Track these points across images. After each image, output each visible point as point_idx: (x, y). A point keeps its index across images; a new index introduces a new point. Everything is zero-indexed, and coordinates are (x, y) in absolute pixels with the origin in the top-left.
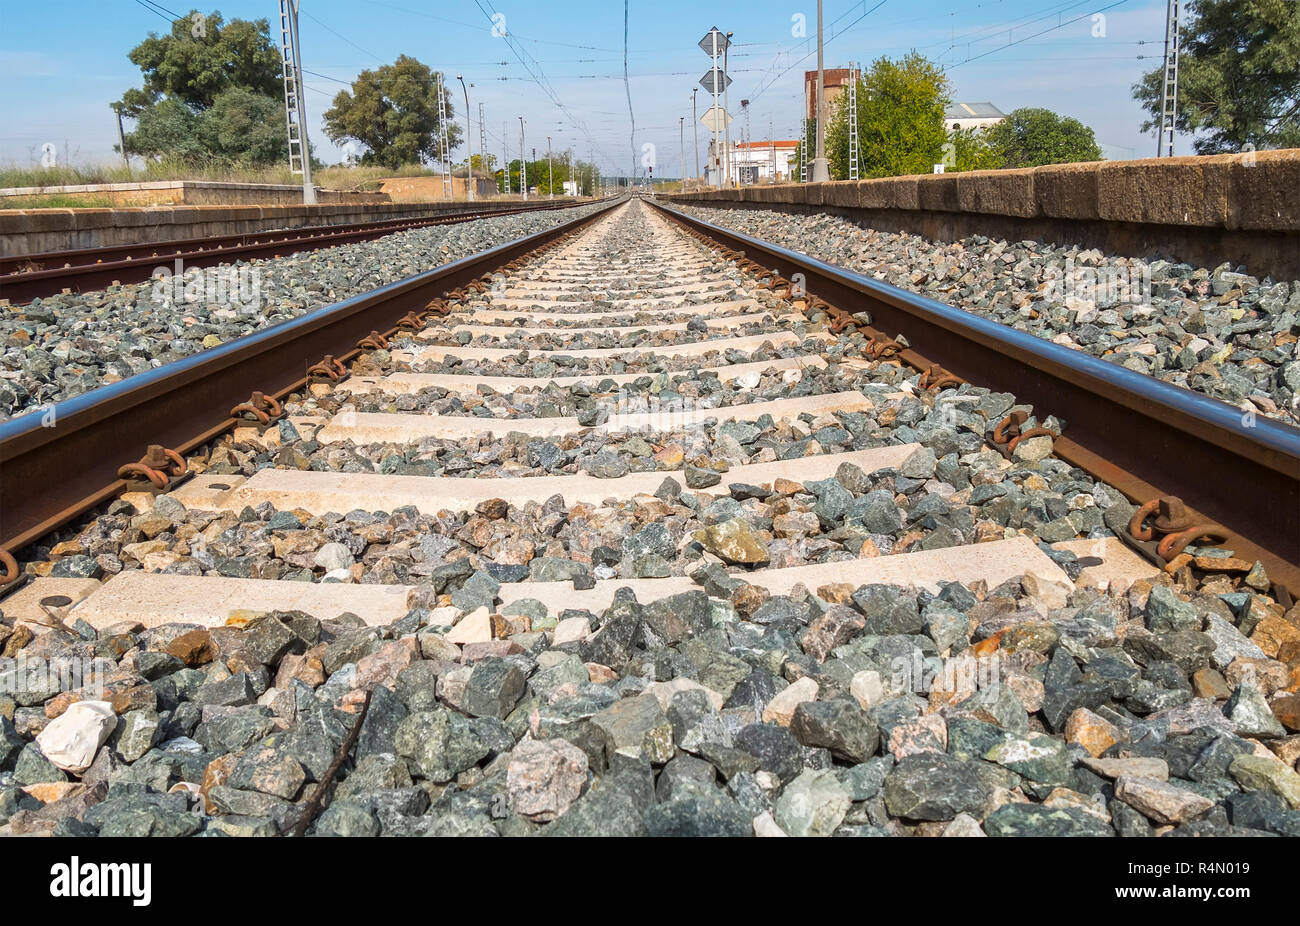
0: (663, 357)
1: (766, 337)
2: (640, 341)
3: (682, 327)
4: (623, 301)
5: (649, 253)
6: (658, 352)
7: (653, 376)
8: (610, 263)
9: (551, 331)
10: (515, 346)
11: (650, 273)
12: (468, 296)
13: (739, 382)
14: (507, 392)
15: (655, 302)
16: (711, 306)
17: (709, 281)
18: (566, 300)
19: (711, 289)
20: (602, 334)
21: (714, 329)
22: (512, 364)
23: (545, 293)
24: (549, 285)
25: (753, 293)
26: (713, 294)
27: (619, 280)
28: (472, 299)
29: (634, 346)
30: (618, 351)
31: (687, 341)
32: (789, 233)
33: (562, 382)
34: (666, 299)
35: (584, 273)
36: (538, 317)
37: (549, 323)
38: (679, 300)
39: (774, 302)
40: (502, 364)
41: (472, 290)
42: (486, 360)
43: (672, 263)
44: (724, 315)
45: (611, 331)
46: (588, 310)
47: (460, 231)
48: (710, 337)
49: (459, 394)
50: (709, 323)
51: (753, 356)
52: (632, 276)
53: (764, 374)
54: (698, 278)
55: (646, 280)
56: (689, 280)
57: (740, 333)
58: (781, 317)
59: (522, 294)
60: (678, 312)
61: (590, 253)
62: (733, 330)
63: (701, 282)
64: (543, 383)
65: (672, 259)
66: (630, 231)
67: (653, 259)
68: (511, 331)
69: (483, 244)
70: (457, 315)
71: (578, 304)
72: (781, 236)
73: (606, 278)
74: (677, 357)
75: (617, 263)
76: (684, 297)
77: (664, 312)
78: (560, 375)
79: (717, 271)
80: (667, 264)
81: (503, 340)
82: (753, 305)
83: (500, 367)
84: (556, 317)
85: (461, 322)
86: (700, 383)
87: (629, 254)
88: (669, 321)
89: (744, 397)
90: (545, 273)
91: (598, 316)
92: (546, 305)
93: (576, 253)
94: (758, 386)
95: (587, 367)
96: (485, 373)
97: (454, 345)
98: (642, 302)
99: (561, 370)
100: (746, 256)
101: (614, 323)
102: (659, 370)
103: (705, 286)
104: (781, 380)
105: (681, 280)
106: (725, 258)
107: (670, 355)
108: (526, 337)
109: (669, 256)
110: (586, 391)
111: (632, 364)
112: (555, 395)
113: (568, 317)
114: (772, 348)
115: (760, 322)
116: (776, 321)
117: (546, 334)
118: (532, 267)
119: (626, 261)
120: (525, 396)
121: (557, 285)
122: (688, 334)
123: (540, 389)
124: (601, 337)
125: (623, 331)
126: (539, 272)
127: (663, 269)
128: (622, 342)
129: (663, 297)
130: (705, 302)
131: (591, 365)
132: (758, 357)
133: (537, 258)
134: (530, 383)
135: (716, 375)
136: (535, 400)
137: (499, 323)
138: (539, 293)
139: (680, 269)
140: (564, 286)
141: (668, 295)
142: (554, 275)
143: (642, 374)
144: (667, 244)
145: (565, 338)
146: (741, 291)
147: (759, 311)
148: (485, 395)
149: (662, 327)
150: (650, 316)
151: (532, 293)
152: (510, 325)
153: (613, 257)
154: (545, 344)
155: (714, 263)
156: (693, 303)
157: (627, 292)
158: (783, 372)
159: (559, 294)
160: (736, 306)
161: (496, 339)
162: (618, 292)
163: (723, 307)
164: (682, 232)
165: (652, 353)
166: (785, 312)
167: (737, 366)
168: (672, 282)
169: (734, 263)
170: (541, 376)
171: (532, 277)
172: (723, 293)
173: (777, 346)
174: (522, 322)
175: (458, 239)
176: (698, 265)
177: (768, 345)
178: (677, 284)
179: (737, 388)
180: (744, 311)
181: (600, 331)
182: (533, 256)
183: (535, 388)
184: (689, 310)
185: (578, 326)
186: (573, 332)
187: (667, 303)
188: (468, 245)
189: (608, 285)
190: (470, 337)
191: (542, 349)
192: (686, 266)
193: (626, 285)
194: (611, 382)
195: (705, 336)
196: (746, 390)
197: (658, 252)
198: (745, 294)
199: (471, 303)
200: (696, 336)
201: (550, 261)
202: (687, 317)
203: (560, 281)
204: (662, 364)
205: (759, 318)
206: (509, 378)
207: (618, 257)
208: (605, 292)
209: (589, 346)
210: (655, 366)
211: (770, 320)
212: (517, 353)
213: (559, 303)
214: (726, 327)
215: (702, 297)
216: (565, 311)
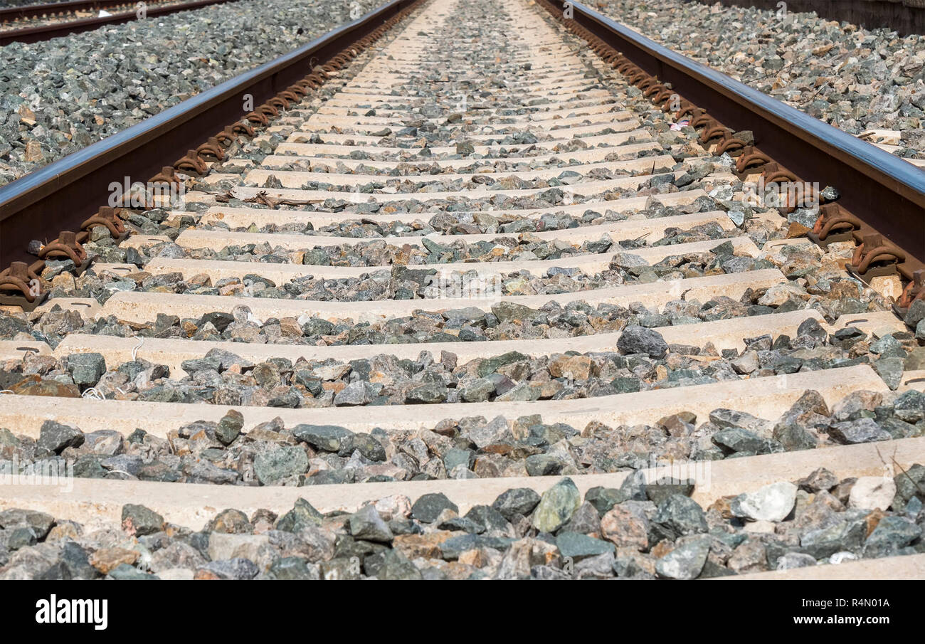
0: (563, 431)
1: (808, 380)
2: (506, 384)
3: (604, 343)
4: (461, 266)
5: (521, 124)
6: (551, 414)
7: (542, 485)
8: (426, 152)
9: (291, 352)
10: (209, 395)
11: (525, 185)
12: (89, 248)
13: (745, 508)
14: (196, 524)
15: (540, 269)
16: (675, 286)
17: (668, 212)
18: (326, 261)
19: (673, 235)
20: (414, 358)
21: (683, 351)
22: (203, 444)
23: (275, 240)
24: (282, 217)
25: (774, 249)
26: (678, 251)
27: (449, 206)
28: (99, 257)
29: (492, 396)
30: (455, 412)
31: (618, 387)
32: (859, 77)
33: (325, 498)
34: (565, 262)
35: (366, 180)
36: (262, 310)
37: (287, 330)
38: (595, 265)
39: (825, 282)
40: (179, 443)
41: (99, 231)
42: (140, 434)
43: (579, 155)
44: (705, 312)
45: (436, 351)
46: (379, 293)
47: (63, 63)
48: (673, 378)
49: (78, 528)
50: (670, 335)
51: (777, 433)
52: (482, 192)
53: (806, 487)
54: (640, 203)
55: (517, 204)
56: (619, 206)
57: (746, 363)
58: (844, 322)
59: (218, 241)
60: (595, 299)
61: (379, 124)
62: (728, 354)
63: (649, 213)
64: (280, 499)
65: (577, 144)
66: (473, 58)
67: (528, 140)
68: (196, 350)
69: (119, 98)
70: (66, 304)
71: (354, 272)
72: (840, 84)
73: (421, 197)
74: (596, 431)
75: (444, 151)
76: (607, 258)
77: (563, 300)
78: (319, 478)
79: (685, 184)
80: (564, 157)
81: (178, 375)
82: (776, 287)
83: (173, 451)
84: (302, 311)
85: (75, 323)
86: (650, 507)
87: (471, 127)
88: (575, 327)
89: (759, 551)
90: (273, 183)
91: (402, 309)
92: (281, 275)
93: (344, 122)
94: (790, 517)
95: (381, 457)
96: (139, 472)
97: (63, 391)
98: (508, 268)
99: (321, 463)
100: (756, 143)
101: (442, 327)
102: (553, 470)
103: (656, 228)
104: (845, 501)
105: (601, 207)
106: (705, 143)
107: (579, 423)
108: (234, 368)
109: (568, 135)
110: (384, 529)
111: (491, 450)
112: (310, 539)
113: (331, 312)
114: (822, 410)
115: (793, 336)
116: (831, 330)
117: (281, 362)
118: (240, 163)
119: (465, 150)
120: (237, 540)
121: (302, 217)
122: (619, 364)
123: (272, 517)
124: (411, 369)
125: (466, 354)
126: (258, 177)
127: (555, 172)
128: (465, 385)
129: (558, 253)
130: (661, 272)
131: (391, 450)
132: (791, 439)
133: (250, 136)
134: (247, 500)
135: (689, 489)
136: (261, 550)
137: (168, 327)
138: (259, 239)
139: (596, 175)
140: (321, 220)
141: (571, 251)
142: (293, 185)
143: (515, 480)
144: (562, 98)
145: (326, 373)
146: (743, 244)
147: (790, 306)
148: (141, 532)
149: (555, 345)
150: (526, 311)
151: (242, 241)
152: (191, 333)
153: (435, 136)
154: (279, 387)
155: (679, 160)
156: (632, 275)
157: (471, 240)
158: (850, 482)
159: (308, 243)
160: (733, 286)
161: (162, 372)
162: (449, 240)
163: (703, 288)
164: (599, 63)
165: (536, 419)
166: (852, 309)
167: (740, 462)
168: (577, 212)
169: (727, 160)
170: (273, 479)
171: (241, 193)
172: (701, 248)
173: (834, 402)
174: (222, 323)
175: (60, 84)
176: (640, 165)
177: (812, 403)
178: (590, 219)
179: (740, 521)
180: (754, 303)
181: (409, 352)
182: (242, 131)
183: (260, 514)
184: (620, 296)
185: (358, 335)
186: (349, 354)
187: (568, 274)
188: (83, 101)
189: (425, 218)
190: (101, 369)
191: (274, 404)
192: (613, 167)
193: (467, 219)
194: (438, 502)
195: (662, 372)
196: (761, 527)
197: (543, 122)
198: (756, 253)
199: (98, 267)
200: (641, 371)
201: (282, 148)
202: (615, 316)
203: (308, 205)
204: (559, 452)
205: (788, 324)
206: (197, 487)
207: (447, 138)
208: (416, 240)
209: (383, 397)
210: (544, 460)
211: (818, 331)
212: (215, 414)
213: (307, 270)
214: (710, 347)
215: (652, 257)
216: (326, 292)
